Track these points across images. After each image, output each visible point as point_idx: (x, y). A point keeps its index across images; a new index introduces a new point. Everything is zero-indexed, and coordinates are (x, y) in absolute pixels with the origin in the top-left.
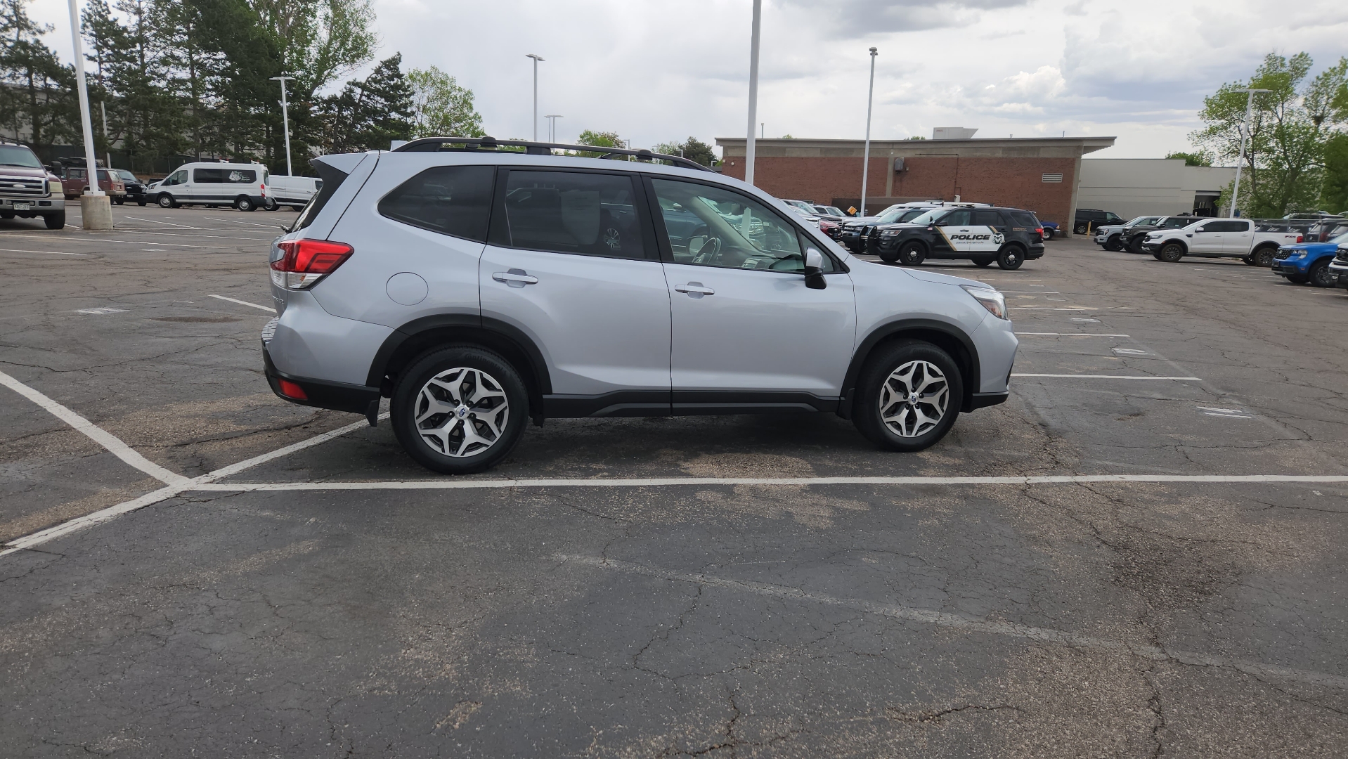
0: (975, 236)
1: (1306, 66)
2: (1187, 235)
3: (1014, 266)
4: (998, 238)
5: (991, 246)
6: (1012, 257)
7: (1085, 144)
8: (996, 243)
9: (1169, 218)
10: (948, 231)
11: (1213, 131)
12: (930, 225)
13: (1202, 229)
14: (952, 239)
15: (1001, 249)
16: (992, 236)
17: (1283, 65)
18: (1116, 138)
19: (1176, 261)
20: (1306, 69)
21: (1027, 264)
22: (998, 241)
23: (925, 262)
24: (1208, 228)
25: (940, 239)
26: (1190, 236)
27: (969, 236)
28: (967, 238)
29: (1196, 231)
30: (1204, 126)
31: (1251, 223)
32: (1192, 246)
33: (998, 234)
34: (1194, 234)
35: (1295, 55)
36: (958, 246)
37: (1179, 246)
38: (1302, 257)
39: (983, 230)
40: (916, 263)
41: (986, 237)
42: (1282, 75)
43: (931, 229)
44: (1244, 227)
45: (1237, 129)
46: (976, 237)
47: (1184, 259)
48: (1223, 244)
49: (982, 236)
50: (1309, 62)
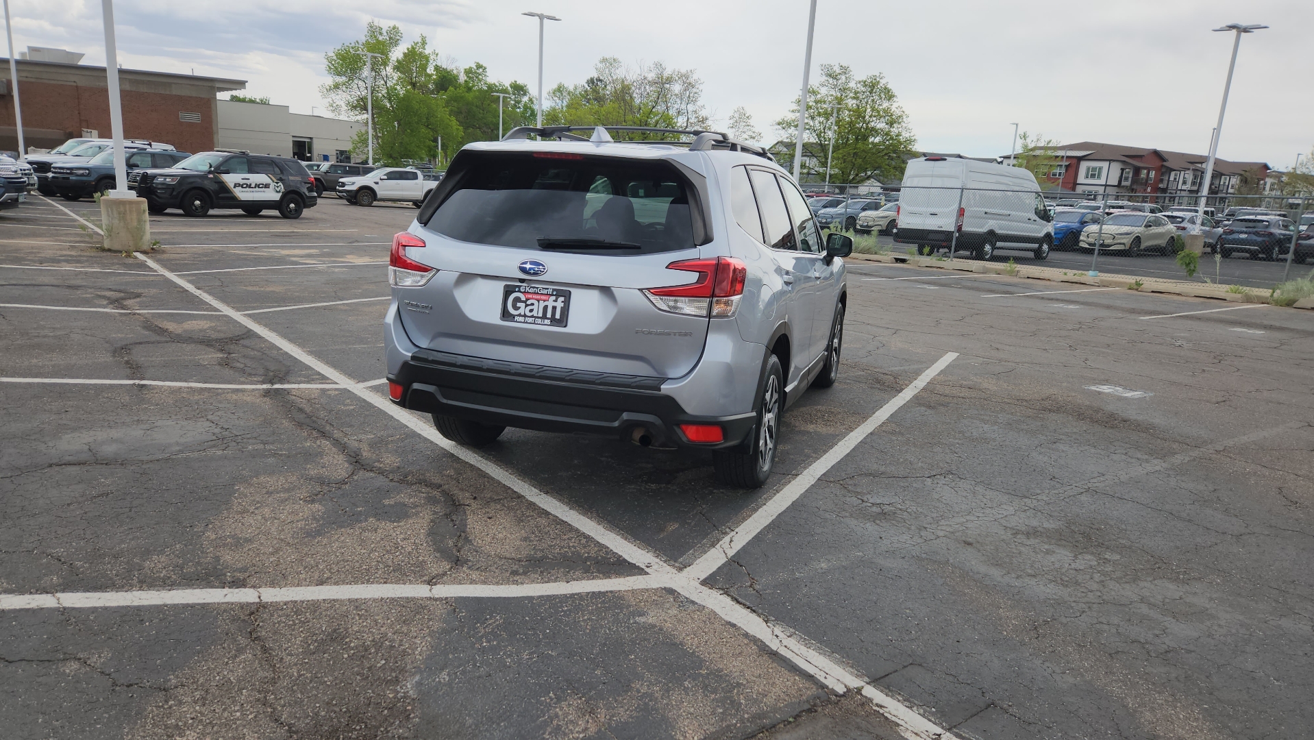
0: (256, 184)
1: (398, 38)
2: (375, 183)
3: (295, 215)
4: (278, 187)
5: (272, 195)
6: (292, 205)
7: (218, 85)
8: (277, 192)
9: (332, 165)
10: (230, 179)
11: (337, 86)
12: (210, 172)
13: (386, 177)
14: (234, 187)
15: (282, 198)
16: (272, 185)
17: (381, 34)
18: (247, 82)
19: (370, 205)
20: (398, 40)
21: (306, 212)
22: (278, 190)
23: (211, 212)
24: (391, 176)
25: (223, 188)
26: (377, 183)
27: (251, 184)
28: (249, 186)
29: (381, 179)
30: (329, 80)
31: (419, 173)
32: (380, 193)
33: (277, 183)
34: (380, 181)
35: (389, 27)
36: (243, 195)
37: (369, 192)
39: (262, 178)
40: (202, 213)
41: (267, 186)
42: (383, 43)
43: (211, 176)
44: (415, 177)
45: (356, 86)
46: (257, 186)
47: (375, 203)
48: (402, 190)
49: (263, 184)
50: (400, 35)
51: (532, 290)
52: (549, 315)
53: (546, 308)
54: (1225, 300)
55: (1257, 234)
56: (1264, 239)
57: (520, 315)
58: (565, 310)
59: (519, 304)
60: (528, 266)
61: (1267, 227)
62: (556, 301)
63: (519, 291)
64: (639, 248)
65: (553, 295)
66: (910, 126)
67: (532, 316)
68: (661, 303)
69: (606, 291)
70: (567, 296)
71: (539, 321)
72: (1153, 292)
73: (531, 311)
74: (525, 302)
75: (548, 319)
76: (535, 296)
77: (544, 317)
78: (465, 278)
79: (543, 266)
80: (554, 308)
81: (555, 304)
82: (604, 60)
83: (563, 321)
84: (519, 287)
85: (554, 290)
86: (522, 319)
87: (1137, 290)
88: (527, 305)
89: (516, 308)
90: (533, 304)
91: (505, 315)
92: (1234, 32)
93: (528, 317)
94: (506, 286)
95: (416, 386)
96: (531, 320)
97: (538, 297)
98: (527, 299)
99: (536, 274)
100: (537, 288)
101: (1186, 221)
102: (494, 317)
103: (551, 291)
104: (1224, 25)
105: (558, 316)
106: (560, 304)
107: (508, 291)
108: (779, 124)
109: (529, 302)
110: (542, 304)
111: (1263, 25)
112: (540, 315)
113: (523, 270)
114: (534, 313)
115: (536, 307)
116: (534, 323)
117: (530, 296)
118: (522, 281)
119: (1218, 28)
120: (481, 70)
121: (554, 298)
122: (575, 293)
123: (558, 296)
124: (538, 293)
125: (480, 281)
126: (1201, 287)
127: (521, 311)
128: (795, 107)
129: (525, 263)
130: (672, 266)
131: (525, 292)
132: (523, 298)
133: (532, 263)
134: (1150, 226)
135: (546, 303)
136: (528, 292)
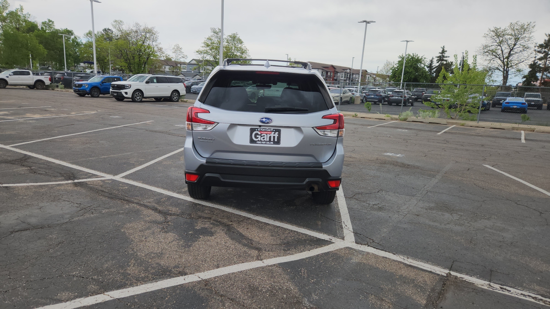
1: (7, 6)
2: (6, 77)
13: (12, 74)
19: (4, 88)
20: (7, 7)
24: (15, 73)
26: (8, 77)
29: (10, 75)
31: (31, 72)
32: (10, 81)
34: (9, 76)
37: (2, 81)
38: (86, 87)
44: (28, 74)
47: (7, 87)
48: (22, 80)
50: (8, 4)
51: (264, 130)
52: (272, 140)
53: (270, 137)
54: (385, 119)
55: (377, 95)
56: (379, 97)
57: (258, 141)
58: (279, 138)
59: (257, 136)
60: (264, 120)
61: (380, 93)
62: (274, 134)
63: (258, 131)
64: (307, 110)
65: (273, 131)
66: (250, 54)
67: (264, 141)
68: (320, 132)
69: (298, 129)
70: (279, 131)
71: (268, 143)
72: (361, 118)
73: (264, 139)
74: (260, 135)
75: (272, 141)
76: (265, 132)
77: (270, 141)
78: (232, 126)
79: (271, 119)
80: (274, 137)
81: (274, 135)
82: (116, 21)
83: (278, 142)
84: (257, 129)
85: (274, 129)
86: (259, 142)
87: (356, 117)
88: (261, 136)
89: (256, 138)
90: (264, 136)
91: (252, 141)
92: (365, 23)
93: (263, 141)
94: (251, 129)
95: (207, 175)
96: (264, 142)
97: (267, 133)
98: (261, 134)
99: (268, 123)
100: (266, 129)
101: (354, 91)
102: (246, 142)
103: (272, 130)
104: (362, 20)
105: (276, 140)
106: (276, 135)
107: (252, 130)
108: (197, 52)
109: (262, 135)
110: (268, 136)
111: (374, 21)
112: (268, 140)
113: (262, 122)
114: (265, 140)
115: (265, 137)
116: (266, 144)
117: (263, 132)
118: (260, 126)
119: (360, 21)
120: (51, 23)
121: (274, 133)
122: (282, 130)
123: (275, 132)
124: (266, 131)
125: (239, 127)
126: (375, 115)
127: (259, 139)
128: (203, 45)
129: (263, 118)
130: (324, 117)
131: (260, 131)
132: (259, 133)
133: (266, 118)
134: (345, 93)
135: (270, 135)
136: (262, 131)
